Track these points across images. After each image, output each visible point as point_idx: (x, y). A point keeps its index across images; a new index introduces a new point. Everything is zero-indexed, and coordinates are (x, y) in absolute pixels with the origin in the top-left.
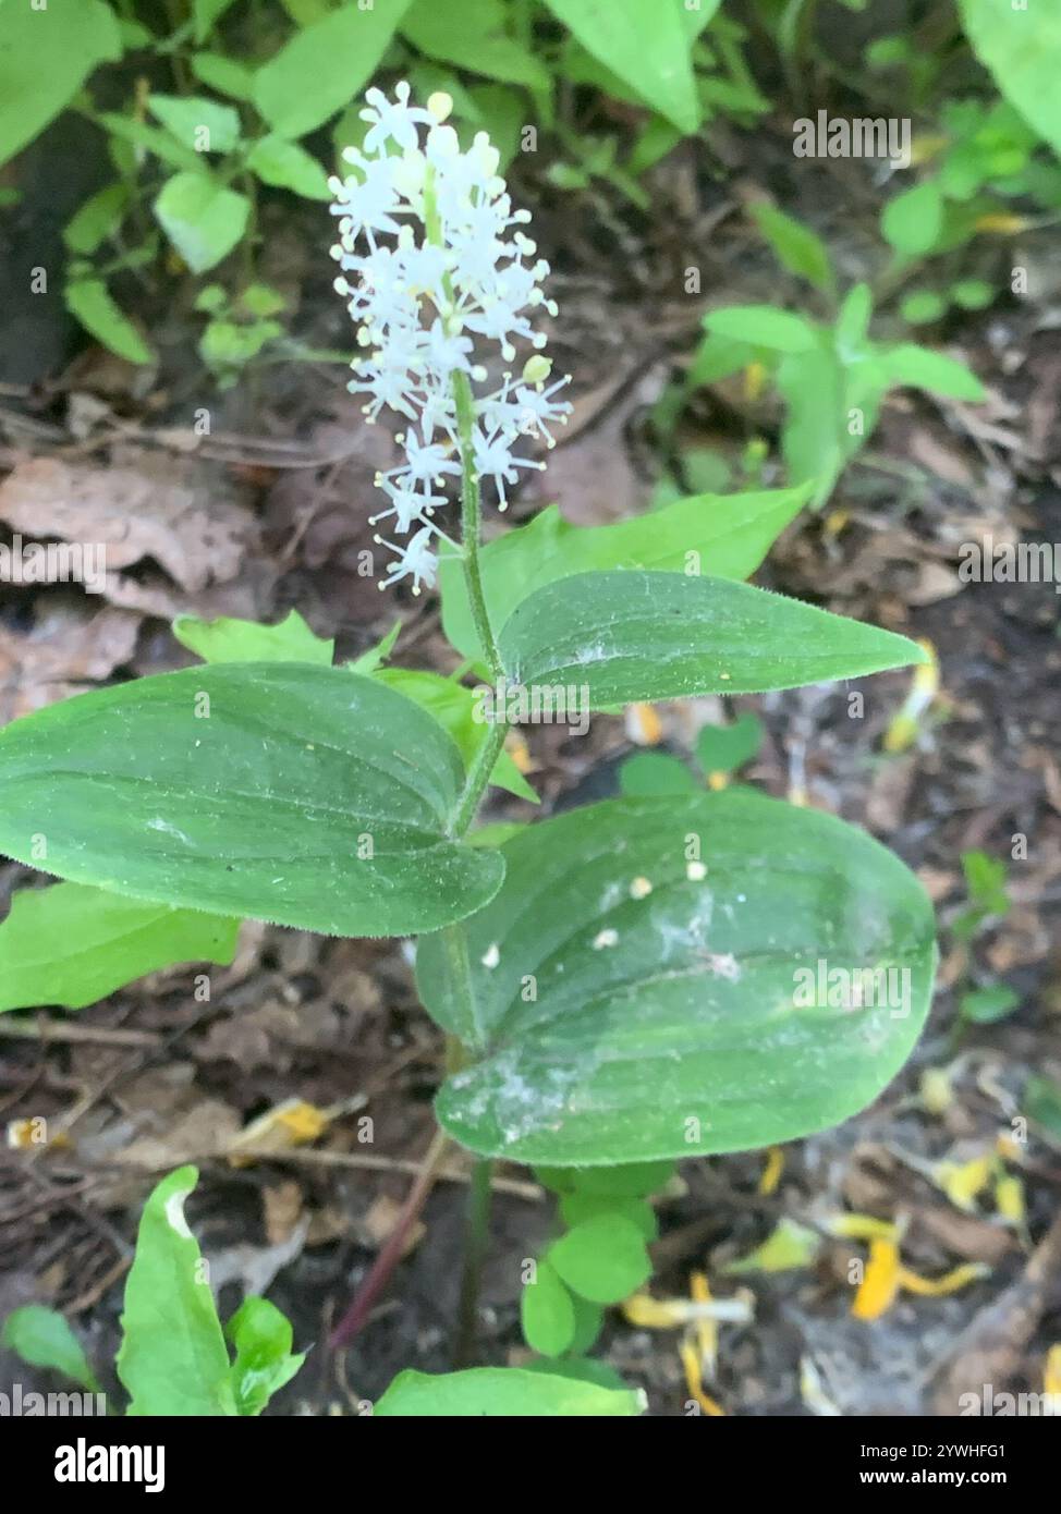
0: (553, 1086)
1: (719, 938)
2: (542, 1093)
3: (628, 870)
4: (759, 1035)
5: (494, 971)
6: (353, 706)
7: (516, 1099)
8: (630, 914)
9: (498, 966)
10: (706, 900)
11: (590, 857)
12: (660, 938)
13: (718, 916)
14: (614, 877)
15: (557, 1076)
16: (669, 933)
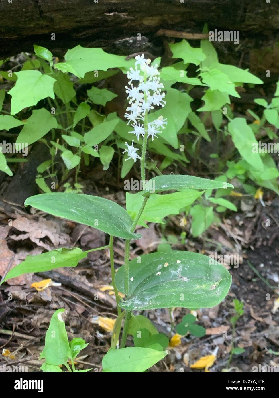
0: (146, 301)
1: (184, 274)
2: (143, 302)
3: (164, 262)
4: (193, 292)
5: (133, 282)
6: (110, 208)
7: (137, 303)
8: (164, 269)
9: (133, 281)
10: (181, 266)
11: (154, 261)
12: (171, 273)
13: (183, 269)
14: (161, 264)
15: (147, 298)
16: (173, 272)
